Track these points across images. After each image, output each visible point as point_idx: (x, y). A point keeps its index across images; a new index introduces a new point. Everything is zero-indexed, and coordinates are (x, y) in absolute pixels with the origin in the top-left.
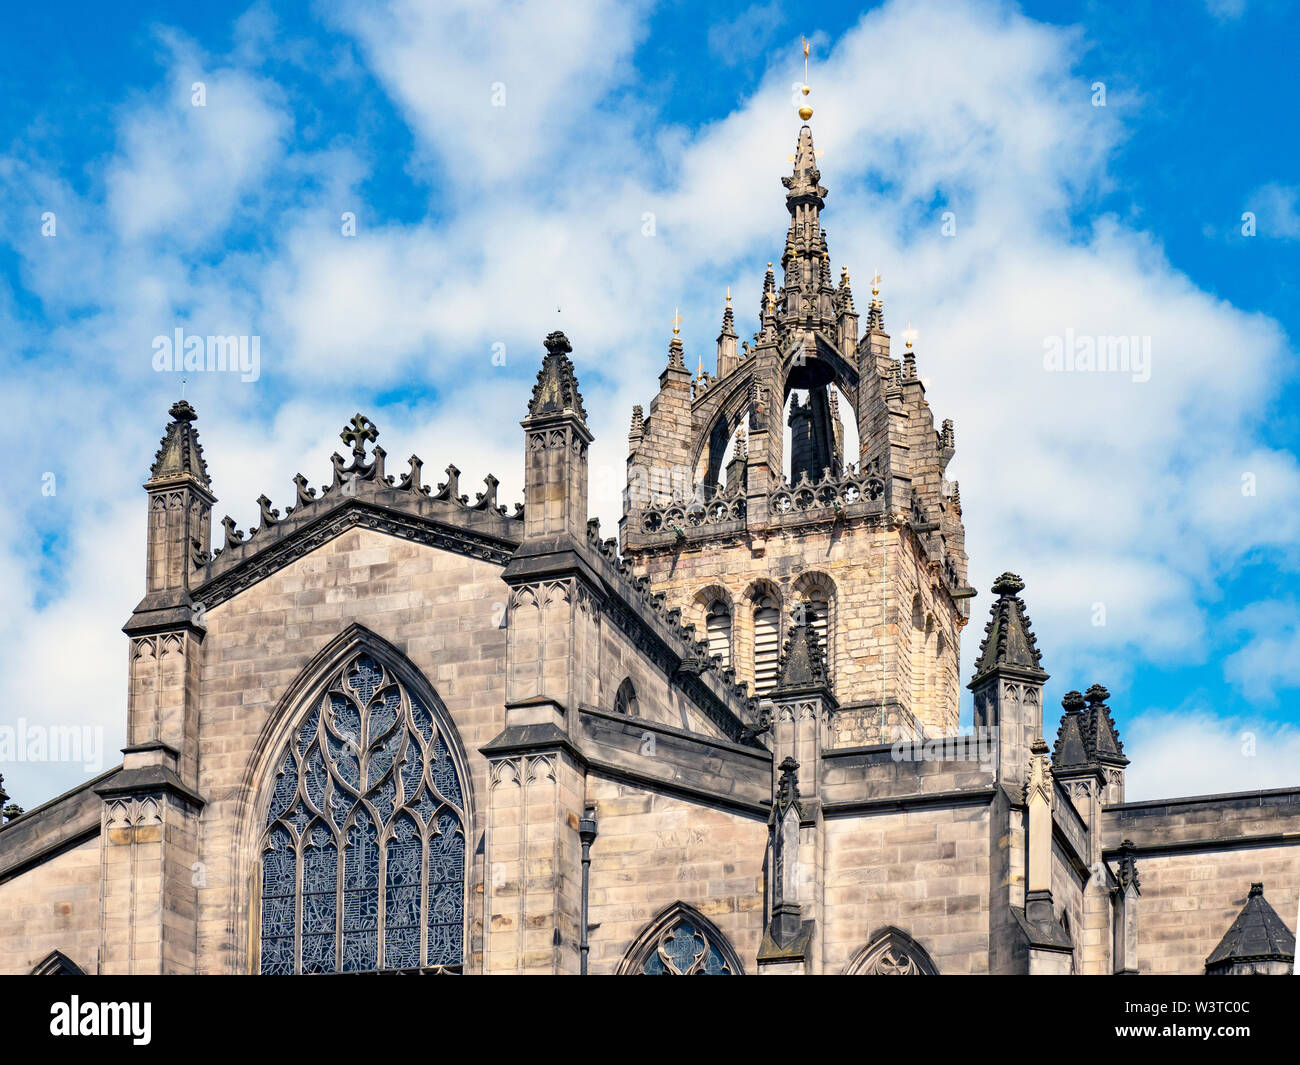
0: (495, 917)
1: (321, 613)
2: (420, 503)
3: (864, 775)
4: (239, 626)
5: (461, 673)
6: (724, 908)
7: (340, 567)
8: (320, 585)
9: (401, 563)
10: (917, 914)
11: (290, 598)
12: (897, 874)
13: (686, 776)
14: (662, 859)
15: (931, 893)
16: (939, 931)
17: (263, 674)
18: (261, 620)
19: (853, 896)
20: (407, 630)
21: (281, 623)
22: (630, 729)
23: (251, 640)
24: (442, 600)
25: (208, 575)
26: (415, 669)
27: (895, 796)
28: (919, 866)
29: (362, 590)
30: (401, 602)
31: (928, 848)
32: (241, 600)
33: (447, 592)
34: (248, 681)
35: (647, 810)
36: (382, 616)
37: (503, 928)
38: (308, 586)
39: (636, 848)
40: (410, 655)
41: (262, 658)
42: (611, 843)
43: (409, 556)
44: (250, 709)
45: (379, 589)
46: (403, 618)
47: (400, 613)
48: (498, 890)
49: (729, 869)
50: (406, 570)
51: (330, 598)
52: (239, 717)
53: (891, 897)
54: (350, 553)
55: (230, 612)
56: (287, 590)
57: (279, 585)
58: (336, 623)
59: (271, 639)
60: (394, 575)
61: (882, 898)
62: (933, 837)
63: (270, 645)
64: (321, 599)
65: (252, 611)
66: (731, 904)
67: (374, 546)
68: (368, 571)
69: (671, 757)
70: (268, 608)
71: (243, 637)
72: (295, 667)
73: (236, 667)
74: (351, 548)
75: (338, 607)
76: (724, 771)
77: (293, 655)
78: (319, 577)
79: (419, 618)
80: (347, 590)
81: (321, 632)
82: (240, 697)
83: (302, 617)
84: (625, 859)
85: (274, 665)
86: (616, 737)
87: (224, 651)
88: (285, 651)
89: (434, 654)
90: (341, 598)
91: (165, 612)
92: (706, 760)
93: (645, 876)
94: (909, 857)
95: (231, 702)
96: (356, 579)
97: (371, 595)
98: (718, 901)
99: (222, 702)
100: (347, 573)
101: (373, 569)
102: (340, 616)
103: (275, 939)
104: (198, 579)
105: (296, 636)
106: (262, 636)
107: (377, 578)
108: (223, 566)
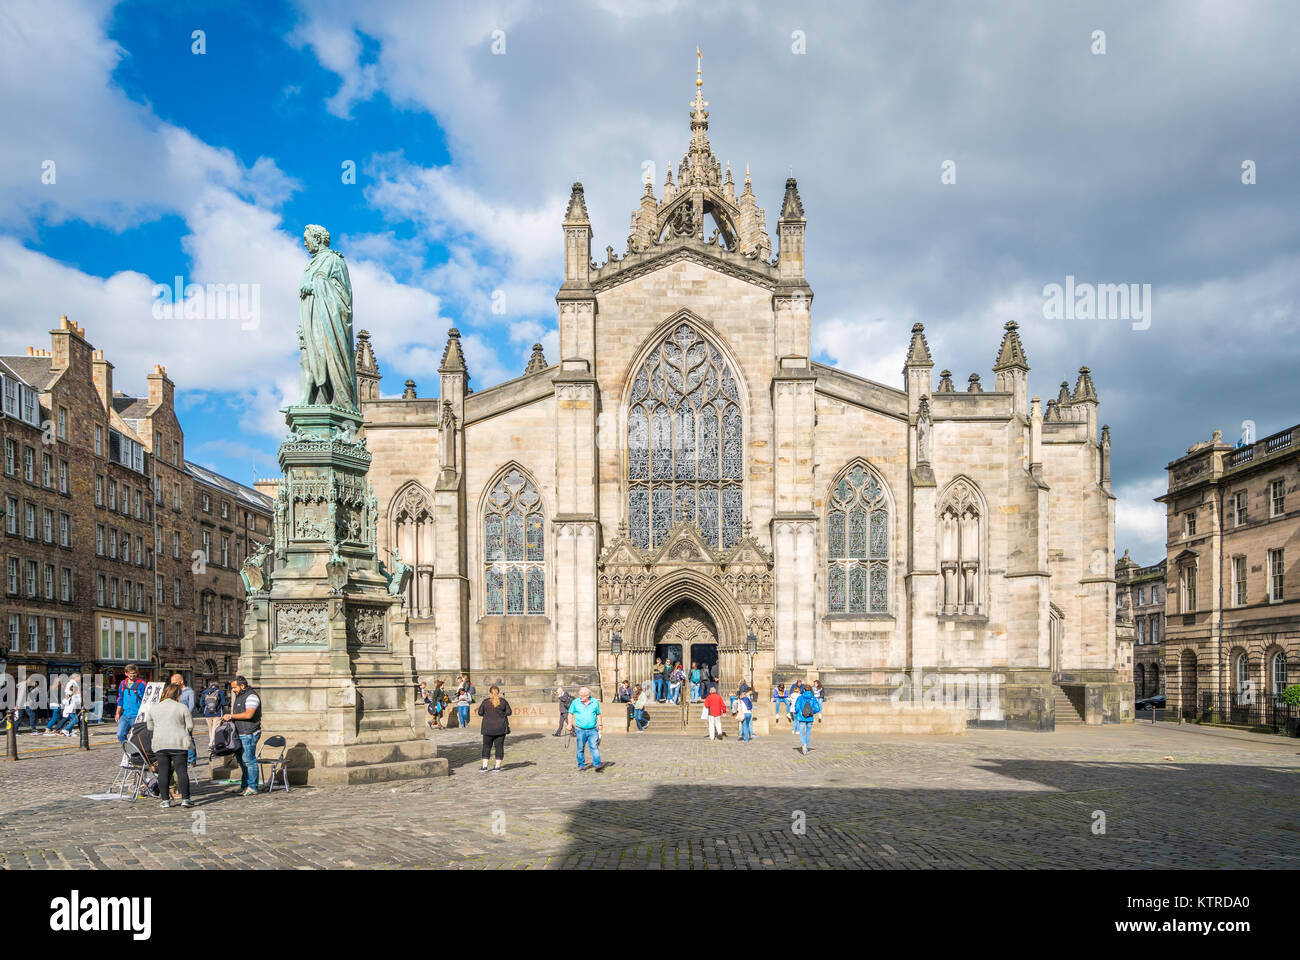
0: (780, 459)
1: (663, 301)
2: (721, 253)
3: (950, 405)
5: (744, 338)
6: (882, 461)
7: (675, 280)
8: (664, 287)
9: (710, 281)
10: (974, 469)
11: (647, 291)
12: (965, 451)
13: (863, 398)
14: (851, 436)
15: (981, 460)
16: (985, 478)
18: (630, 301)
19: (944, 459)
20: (713, 315)
21: (642, 304)
22: (835, 374)
23: (625, 311)
24: (732, 302)
25: (600, 275)
26: (718, 333)
27: (964, 416)
28: (975, 448)
29: (688, 292)
30: (711, 300)
31: (980, 440)
32: (618, 289)
33: (735, 298)
34: (623, 331)
35: (843, 413)
36: (700, 306)
37: (785, 464)
38: (657, 287)
39: (838, 430)
40: (716, 326)
41: (632, 321)
42: (825, 427)
43: (715, 278)
44: (625, 345)
45: (697, 293)
46: (711, 309)
47: (709, 306)
48: (782, 446)
49: (884, 443)
50: (712, 285)
51: (670, 293)
52: (619, 349)
53: (962, 461)
54: (681, 273)
55: (612, 294)
56: (645, 287)
57: (640, 284)
58: (674, 307)
59: (636, 311)
60: (706, 287)
61: (958, 461)
62: (982, 436)
63: (636, 314)
64: (665, 294)
65: (625, 296)
66: (885, 459)
67: (695, 271)
68: (691, 284)
69: (855, 389)
70: (634, 295)
71: (621, 309)
72: (650, 326)
73: (616, 324)
74: (682, 270)
75: (674, 299)
76: (882, 398)
77: (648, 321)
78: (663, 283)
79: (720, 309)
80: (679, 291)
81: (664, 311)
82: (619, 339)
83: (654, 302)
84: (833, 435)
85: (638, 325)
86: (828, 377)
87: (609, 315)
88: (645, 318)
89: (729, 328)
90: (676, 295)
91: (580, 292)
92: (873, 392)
93: (842, 443)
94: (971, 444)
95: (614, 341)
96: (684, 286)
97: (693, 295)
98: (879, 457)
99: (609, 341)
100: (679, 283)
101: (694, 282)
102: (675, 304)
103: (636, 462)
104: (594, 276)
105: (651, 311)
106: (631, 309)
107: (696, 287)
108: (608, 272)
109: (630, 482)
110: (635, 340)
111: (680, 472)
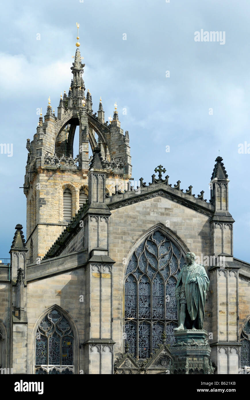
0: (220, 311)
1: (148, 218)
2: (181, 194)
4: (121, 217)
5: (194, 242)
7: (155, 206)
8: (148, 210)
9: (175, 209)
11: (138, 212)
17: (130, 232)
18: (128, 216)
20: (177, 227)
21: (135, 218)
23: (125, 222)
24: (188, 221)
25: (111, 201)
26: (179, 238)
29: (162, 214)
30: (175, 219)
32: (121, 209)
33: (189, 219)
34: (124, 233)
37: (222, 314)
38: (144, 210)
39: (246, 295)
40: (178, 234)
41: (129, 228)
43: (177, 207)
44: (125, 241)
45: (167, 215)
46: (175, 224)
47: (175, 222)
48: (221, 304)
50: (176, 211)
51: (152, 214)
52: (122, 243)
54: (158, 203)
55: (118, 212)
56: (137, 209)
57: (134, 207)
58: (154, 222)
59: (132, 222)
60: (172, 212)
63: (132, 224)
64: (149, 214)
65: (126, 213)
67: (166, 203)
68: (164, 209)
70: (131, 213)
71: (123, 220)
72: (140, 232)
73: (120, 229)
74: (159, 202)
75: (154, 217)
77: (140, 228)
78: (148, 208)
79: (181, 225)
80: (157, 213)
81: (149, 223)
82: (122, 237)
83: (142, 218)
84: (243, 298)
85: (134, 230)
87: (116, 223)
88: (137, 227)
89: (185, 235)
90: (155, 215)
91: (102, 210)
95: (119, 238)
96: (160, 210)
97: (165, 216)
99: (116, 238)
100: (157, 208)
101: (166, 209)
102: (155, 220)
103: (129, 307)
104: (108, 201)
105: (141, 223)
106: (129, 221)
107: (167, 212)
108: (116, 199)
109: (126, 320)
110: (131, 239)
111: (155, 315)
